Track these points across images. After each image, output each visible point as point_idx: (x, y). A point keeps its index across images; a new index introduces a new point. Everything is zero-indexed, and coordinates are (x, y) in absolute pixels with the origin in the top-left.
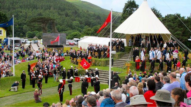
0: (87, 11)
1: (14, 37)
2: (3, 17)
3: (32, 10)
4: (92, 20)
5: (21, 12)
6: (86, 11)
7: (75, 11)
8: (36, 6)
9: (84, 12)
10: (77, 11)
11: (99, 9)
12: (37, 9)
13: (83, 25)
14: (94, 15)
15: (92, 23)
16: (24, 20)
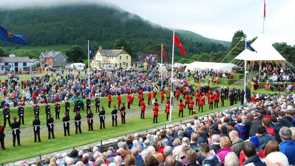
0: (191, 40)
1: (162, 63)
2: (127, 45)
3: (144, 39)
4: (194, 48)
5: (135, 41)
6: (189, 40)
7: (180, 39)
8: (147, 35)
9: (188, 40)
10: (182, 40)
11: (201, 37)
12: (147, 38)
13: (188, 52)
14: (197, 43)
15: (195, 50)
16: (137, 47)
